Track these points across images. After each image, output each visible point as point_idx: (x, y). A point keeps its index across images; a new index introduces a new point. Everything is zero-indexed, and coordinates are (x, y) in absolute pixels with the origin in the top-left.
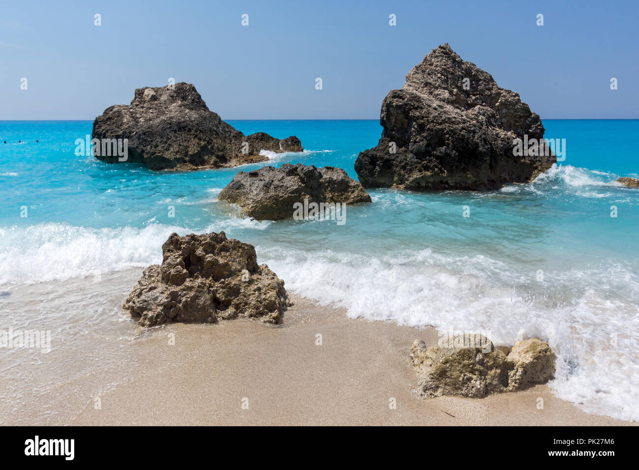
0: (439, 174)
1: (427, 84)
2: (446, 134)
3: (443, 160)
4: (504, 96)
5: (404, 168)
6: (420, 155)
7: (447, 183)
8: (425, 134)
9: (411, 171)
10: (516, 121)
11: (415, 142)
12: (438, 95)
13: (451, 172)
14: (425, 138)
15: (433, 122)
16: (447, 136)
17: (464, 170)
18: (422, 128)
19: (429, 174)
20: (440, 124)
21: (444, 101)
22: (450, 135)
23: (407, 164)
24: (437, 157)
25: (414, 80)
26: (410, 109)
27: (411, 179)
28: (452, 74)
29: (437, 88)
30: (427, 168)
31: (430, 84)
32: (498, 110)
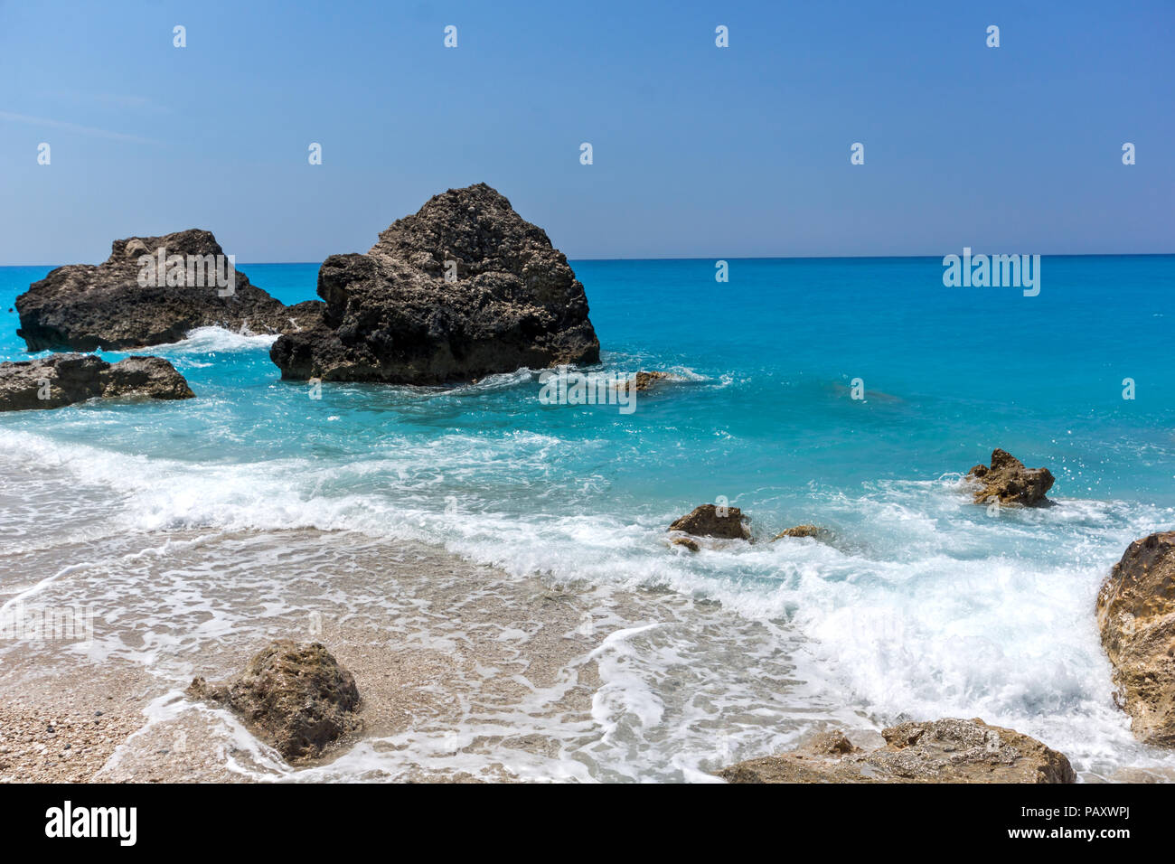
0: (366, 365)
1: (403, 245)
2: (384, 313)
3: (376, 347)
4: (534, 259)
5: (323, 357)
6: (347, 340)
7: (380, 376)
8: (358, 314)
9: (331, 361)
10: (554, 293)
11: (347, 323)
12: (416, 259)
13: (385, 363)
14: (358, 318)
15: (371, 297)
16: (384, 316)
17: (406, 360)
18: (356, 304)
19: (350, 364)
20: (379, 300)
21: (420, 268)
22: (388, 314)
23: (328, 352)
24: (370, 343)
25: (389, 239)
26: (349, 281)
27: (328, 371)
28: (447, 230)
29: (417, 250)
30: (350, 358)
31: (409, 245)
32: (527, 277)
